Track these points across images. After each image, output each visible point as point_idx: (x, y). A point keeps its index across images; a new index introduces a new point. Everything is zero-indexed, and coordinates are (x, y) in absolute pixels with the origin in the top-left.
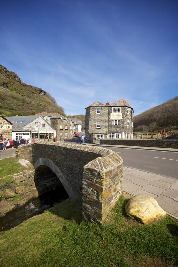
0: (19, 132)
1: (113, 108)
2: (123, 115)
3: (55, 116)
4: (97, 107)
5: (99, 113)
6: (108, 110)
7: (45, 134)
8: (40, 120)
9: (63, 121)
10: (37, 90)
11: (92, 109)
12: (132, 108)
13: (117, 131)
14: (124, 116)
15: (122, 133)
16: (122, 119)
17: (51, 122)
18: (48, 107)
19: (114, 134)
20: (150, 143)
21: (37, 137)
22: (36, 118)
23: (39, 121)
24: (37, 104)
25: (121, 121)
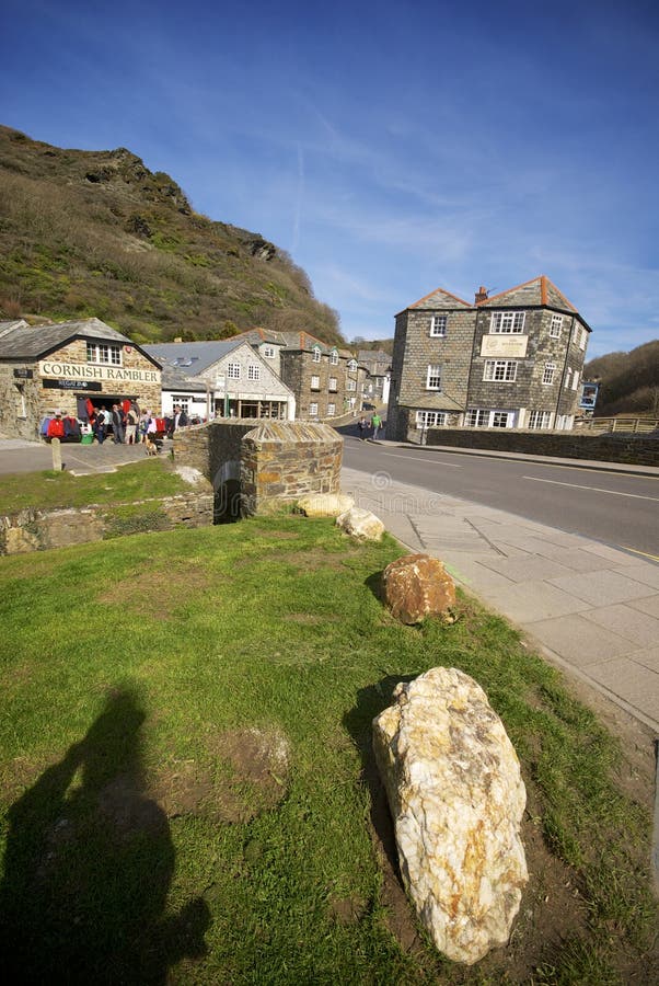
0: (181, 392)
1: (495, 315)
2: (533, 342)
3: (295, 341)
4: (434, 310)
5: (441, 335)
6: (476, 322)
7: (260, 405)
8: (241, 355)
9: (323, 362)
10: (245, 240)
11: (415, 319)
12: (576, 316)
13: (502, 403)
14: (536, 346)
15: (517, 411)
16: (525, 359)
17: (281, 363)
18: (282, 308)
19: (488, 413)
20: (579, 446)
21: (236, 415)
22: (232, 351)
23: (239, 358)
24: (244, 295)
25: (522, 366)
